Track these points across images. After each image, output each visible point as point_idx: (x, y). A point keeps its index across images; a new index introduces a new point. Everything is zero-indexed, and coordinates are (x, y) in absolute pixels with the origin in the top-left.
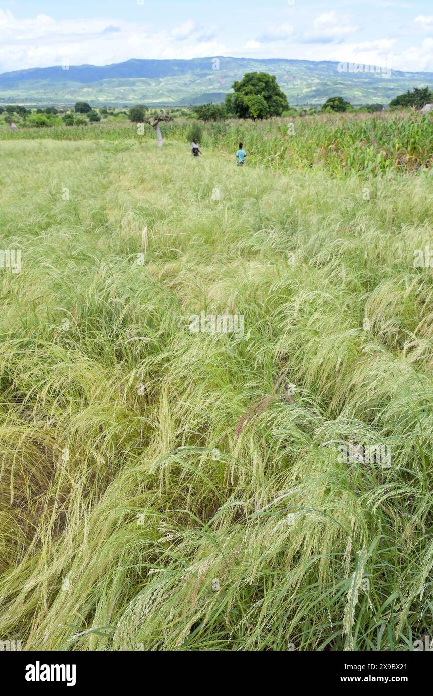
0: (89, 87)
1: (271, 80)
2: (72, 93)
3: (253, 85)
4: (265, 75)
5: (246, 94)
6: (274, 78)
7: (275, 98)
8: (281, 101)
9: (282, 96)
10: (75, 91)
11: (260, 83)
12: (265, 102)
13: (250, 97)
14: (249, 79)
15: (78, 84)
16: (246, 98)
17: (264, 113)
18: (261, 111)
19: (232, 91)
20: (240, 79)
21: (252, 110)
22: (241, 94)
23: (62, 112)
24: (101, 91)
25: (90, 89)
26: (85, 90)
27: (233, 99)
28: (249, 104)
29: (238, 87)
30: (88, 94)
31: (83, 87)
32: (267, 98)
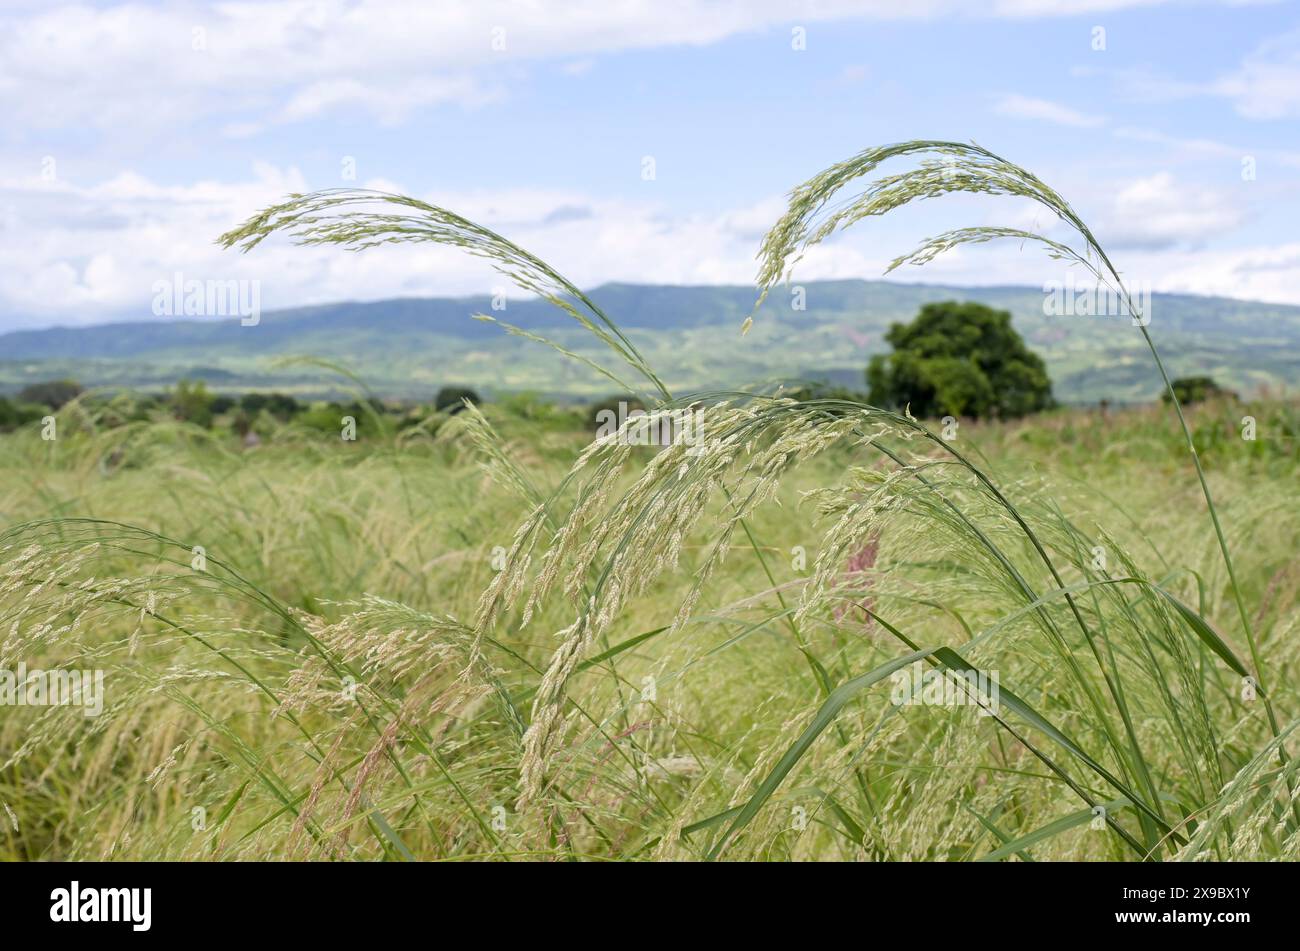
0: (483, 349)
1: (996, 321)
2: (433, 364)
3: (946, 332)
4: (980, 310)
5: (928, 355)
6: (1005, 317)
7: (1011, 366)
8: (1028, 376)
9: (1032, 361)
10: (442, 361)
11: (967, 329)
12: (982, 378)
13: (938, 363)
14: (936, 318)
15: (456, 342)
16: (926, 367)
17: (980, 406)
18: (971, 400)
19: (886, 349)
20: (909, 317)
21: (945, 397)
22: (913, 357)
23: (396, 412)
24: (515, 360)
25: (486, 357)
26: (472, 357)
27: (888, 366)
28: (937, 381)
29: (901, 338)
30: (479, 367)
31: (465, 351)
32: (990, 367)
